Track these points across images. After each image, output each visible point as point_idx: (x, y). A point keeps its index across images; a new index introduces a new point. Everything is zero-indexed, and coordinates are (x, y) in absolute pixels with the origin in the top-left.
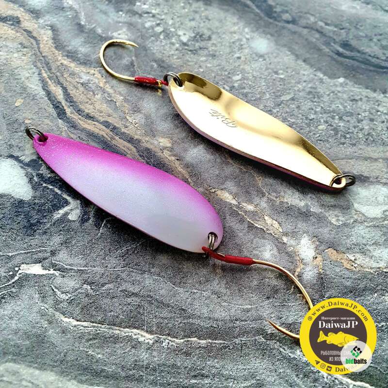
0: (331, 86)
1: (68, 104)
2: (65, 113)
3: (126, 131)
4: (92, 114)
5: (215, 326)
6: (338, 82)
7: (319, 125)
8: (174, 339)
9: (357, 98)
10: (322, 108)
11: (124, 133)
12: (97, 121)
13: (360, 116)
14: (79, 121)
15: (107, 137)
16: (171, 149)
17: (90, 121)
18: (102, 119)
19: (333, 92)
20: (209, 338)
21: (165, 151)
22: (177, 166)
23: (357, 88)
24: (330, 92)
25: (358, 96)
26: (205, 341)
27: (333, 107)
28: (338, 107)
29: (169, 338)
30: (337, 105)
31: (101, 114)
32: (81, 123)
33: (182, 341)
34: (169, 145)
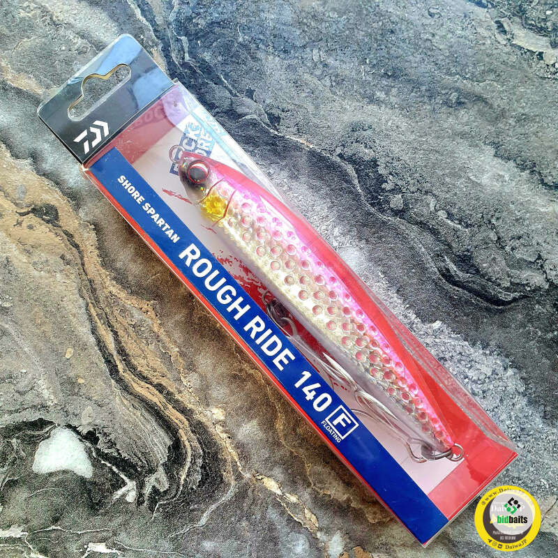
1: (120, 357)
2: (117, 371)
3: (180, 398)
4: (146, 373)
11: (177, 401)
12: (151, 383)
14: (133, 383)
15: (160, 405)
16: (223, 424)
17: (143, 383)
18: (156, 381)
21: (218, 426)
22: (228, 445)
31: (155, 374)
32: (135, 385)
34: (222, 418)
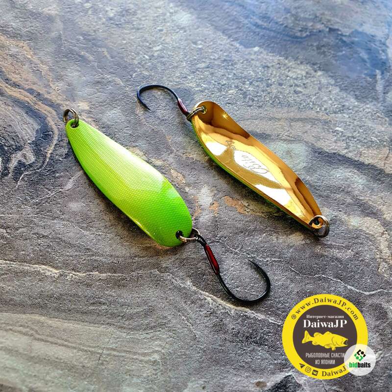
0: (246, 54)
5: (115, 262)
6: (252, 50)
7: (229, 90)
8: (77, 273)
9: (269, 65)
10: (235, 74)
13: (270, 81)
19: (247, 60)
20: (109, 272)
23: (270, 56)
24: (245, 59)
25: (270, 63)
26: (106, 274)
27: (245, 73)
28: (250, 73)
29: (73, 272)
30: (249, 72)
33: (84, 274)
